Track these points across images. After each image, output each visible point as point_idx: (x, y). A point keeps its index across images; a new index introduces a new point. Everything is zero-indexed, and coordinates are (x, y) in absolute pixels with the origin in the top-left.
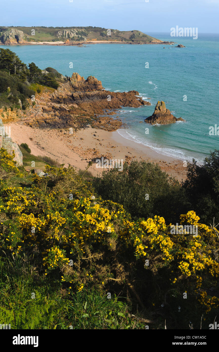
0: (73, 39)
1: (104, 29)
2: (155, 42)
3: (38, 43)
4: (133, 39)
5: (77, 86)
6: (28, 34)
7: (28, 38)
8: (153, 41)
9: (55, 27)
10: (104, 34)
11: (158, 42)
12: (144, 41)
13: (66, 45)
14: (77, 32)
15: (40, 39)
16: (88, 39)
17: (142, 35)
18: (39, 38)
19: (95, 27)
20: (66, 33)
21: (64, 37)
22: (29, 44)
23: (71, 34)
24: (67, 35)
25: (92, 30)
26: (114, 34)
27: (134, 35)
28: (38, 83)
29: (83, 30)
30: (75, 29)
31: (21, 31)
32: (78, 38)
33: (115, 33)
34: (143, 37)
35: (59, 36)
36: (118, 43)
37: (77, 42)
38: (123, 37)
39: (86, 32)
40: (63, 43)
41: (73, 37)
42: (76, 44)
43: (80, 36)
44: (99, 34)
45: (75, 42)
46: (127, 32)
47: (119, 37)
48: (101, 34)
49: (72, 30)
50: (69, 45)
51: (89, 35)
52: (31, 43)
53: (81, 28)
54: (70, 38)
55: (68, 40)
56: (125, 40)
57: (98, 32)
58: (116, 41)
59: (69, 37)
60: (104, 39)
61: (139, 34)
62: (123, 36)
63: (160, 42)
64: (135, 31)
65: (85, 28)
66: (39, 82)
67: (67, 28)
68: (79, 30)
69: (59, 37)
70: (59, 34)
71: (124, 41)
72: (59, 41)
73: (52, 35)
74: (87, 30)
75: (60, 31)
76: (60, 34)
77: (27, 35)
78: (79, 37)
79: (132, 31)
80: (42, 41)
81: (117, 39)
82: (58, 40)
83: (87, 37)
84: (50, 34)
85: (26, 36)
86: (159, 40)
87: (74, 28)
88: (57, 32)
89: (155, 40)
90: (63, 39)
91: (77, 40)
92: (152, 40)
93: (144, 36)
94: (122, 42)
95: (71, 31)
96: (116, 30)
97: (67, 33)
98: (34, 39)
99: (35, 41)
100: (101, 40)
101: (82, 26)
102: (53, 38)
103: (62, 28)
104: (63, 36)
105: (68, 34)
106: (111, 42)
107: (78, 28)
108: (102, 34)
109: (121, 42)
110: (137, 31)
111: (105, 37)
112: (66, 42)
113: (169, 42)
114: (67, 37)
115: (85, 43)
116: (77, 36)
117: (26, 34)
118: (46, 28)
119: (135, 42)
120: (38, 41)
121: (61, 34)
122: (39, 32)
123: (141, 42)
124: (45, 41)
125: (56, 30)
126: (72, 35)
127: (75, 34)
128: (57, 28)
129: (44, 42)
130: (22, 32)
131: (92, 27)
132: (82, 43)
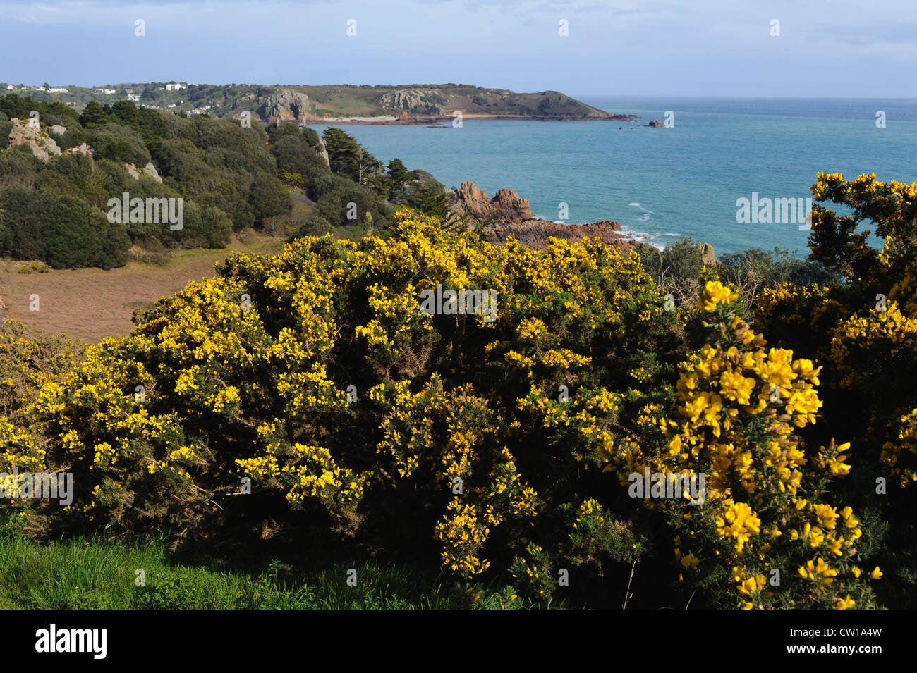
0: (415, 110)
1: (480, 88)
2: (596, 115)
3: (339, 120)
4: (546, 110)
5: (480, 211)
6: (317, 100)
7: (318, 110)
8: (592, 114)
9: (373, 86)
10: (482, 100)
11: (601, 115)
12: (570, 114)
13: (402, 124)
14: (423, 95)
15: (343, 111)
16: (447, 111)
17: (566, 101)
18: (342, 108)
19: (461, 85)
20: (399, 97)
21: (395, 107)
22: (320, 121)
23: (410, 99)
24: (401, 102)
25: (454, 92)
26: (504, 99)
27: (549, 101)
28: (404, 204)
29: (436, 92)
30: (418, 90)
31: (303, 95)
32: (426, 109)
33: (506, 96)
34: (567, 106)
35: (385, 104)
36: (513, 118)
37: (423, 117)
38: (523, 106)
39: (443, 96)
40: (393, 119)
41: (415, 107)
42: (422, 122)
43: (430, 104)
44: (471, 100)
45: (418, 117)
46: (531, 94)
47: (515, 105)
48: (474, 99)
49: (413, 92)
50: (409, 123)
51: (448, 101)
52: (325, 119)
53: (432, 87)
54: (408, 108)
55: (405, 114)
56: (529, 111)
57: (469, 96)
58: (509, 114)
59: (406, 106)
60: (481, 111)
61: (560, 99)
62: (523, 104)
63: (606, 117)
64: (550, 92)
65: (439, 87)
66: (407, 202)
67: (400, 87)
68: (426, 92)
69: (384, 107)
70: (385, 100)
71: (526, 115)
72: (385, 115)
73: (370, 103)
74: (443, 92)
75: (386, 93)
76: (387, 99)
77: (315, 103)
78: (427, 106)
79: (544, 94)
80: (348, 116)
81: (510, 109)
82: (382, 113)
83: (444, 107)
84: (366, 100)
85: (315, 106)
86: (604, 112)
87: (416, 86)
88: (380, 96)
89: (596, 111)
90: (393, 113)
91: (424, 113)
92: (589, 111)
93: (572, 103)
94: (521, 116)
95: (411, 95)
96: (508, 91)
97: (402, 98)
98: (330, 112)
99: (332, 116)
100: (474, 112)
101: (433, 84)
102: (372, 108)
103: (390, 87)
104: (393, 104)
105: (405, 100)
106: (496, 116)
107: (425, 86)
108: (477, 100)
109: (519, 116)
110: (555, 93)
111: (484, 107)
112: (401, 116)
113: (627, 115)
114: (402, 106)
115: (442, 119)
116: (424, 104)
117: (314, 100)
118: (354, 87)
119: (551, 116)
120: (338, 115)
121: (389, 101)
122: (341, 97)
123: (565, 116)
124: (355, 116)
125: (378, 91)
126: (414, 103)
127: (419, 99)
128: (378, 87)
129: (352, 117)
130: (306, 97)
131: (454, 85)
132: (437, 119)
